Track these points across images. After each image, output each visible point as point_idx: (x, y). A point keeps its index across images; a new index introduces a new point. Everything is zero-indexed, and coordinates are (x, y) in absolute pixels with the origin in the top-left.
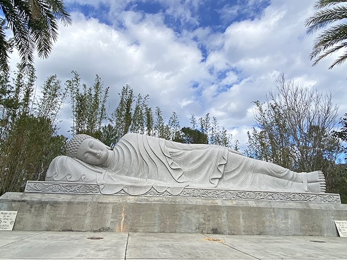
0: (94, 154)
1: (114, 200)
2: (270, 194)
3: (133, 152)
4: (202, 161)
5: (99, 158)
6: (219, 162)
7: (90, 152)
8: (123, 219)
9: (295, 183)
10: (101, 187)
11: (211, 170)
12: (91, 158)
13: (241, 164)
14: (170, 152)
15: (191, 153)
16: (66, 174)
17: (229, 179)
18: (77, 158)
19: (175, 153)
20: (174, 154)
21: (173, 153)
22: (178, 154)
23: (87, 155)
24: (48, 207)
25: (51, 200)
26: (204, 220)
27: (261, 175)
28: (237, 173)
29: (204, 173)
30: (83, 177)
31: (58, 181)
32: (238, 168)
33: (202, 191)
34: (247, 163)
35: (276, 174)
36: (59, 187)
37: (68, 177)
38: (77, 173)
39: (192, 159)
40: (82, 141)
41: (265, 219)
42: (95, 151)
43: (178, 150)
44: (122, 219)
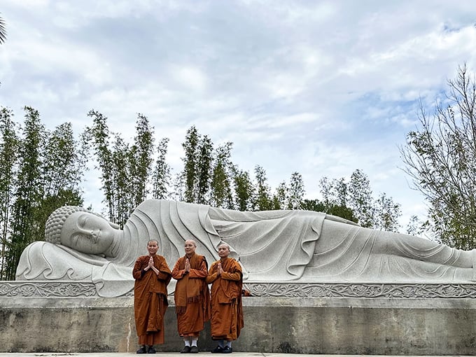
0: (89, 236)
1: (114, 303)
2: (398, 287)
3: (153, 229)
4: (273, 239)
5: (96, 241)
6: (305, 238)
7: (81, 234)
8: (130, 333)
9: (457, 269)
10: (99, 286)
11: (291, 252)
12: (84, 243)
13: (347, 240)
14: (215, 227)
15: (254, 226)
16: (42, 269)
17: (324, 267)
18: (61, 244)
19: (225, 227)
20: (223, 230)
21: (222, 227)
22: (231, 228)
23: (76, 238)
24: (12, 317)
25: (16, 307)
26: (267, 331)
27: (385, 257)
28: (339, 256)
29: (277, 257)
30: (70, 273)
31: (32, 279)
32: (340, 246)
33: (269, 287)
34: (358, 237)
35: (417, 255)
36: (33, 289)
37: (46, 274)
38: (59, 267)
39: (256, 236)
40: (66, 217)
41: (379, 327)
42: (90, 231)
43: (231, 223)
44: (128, 333)
